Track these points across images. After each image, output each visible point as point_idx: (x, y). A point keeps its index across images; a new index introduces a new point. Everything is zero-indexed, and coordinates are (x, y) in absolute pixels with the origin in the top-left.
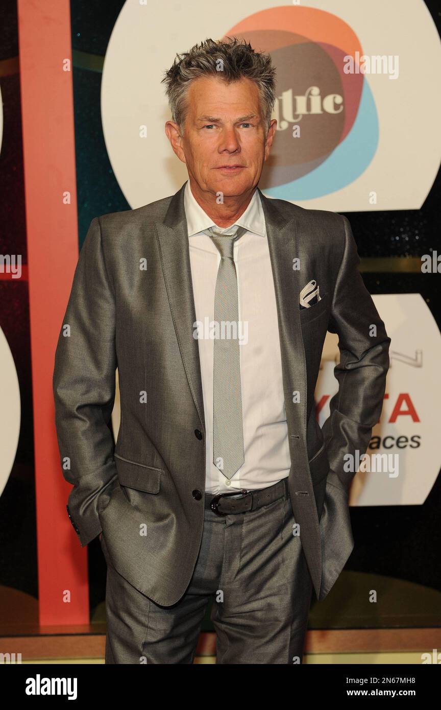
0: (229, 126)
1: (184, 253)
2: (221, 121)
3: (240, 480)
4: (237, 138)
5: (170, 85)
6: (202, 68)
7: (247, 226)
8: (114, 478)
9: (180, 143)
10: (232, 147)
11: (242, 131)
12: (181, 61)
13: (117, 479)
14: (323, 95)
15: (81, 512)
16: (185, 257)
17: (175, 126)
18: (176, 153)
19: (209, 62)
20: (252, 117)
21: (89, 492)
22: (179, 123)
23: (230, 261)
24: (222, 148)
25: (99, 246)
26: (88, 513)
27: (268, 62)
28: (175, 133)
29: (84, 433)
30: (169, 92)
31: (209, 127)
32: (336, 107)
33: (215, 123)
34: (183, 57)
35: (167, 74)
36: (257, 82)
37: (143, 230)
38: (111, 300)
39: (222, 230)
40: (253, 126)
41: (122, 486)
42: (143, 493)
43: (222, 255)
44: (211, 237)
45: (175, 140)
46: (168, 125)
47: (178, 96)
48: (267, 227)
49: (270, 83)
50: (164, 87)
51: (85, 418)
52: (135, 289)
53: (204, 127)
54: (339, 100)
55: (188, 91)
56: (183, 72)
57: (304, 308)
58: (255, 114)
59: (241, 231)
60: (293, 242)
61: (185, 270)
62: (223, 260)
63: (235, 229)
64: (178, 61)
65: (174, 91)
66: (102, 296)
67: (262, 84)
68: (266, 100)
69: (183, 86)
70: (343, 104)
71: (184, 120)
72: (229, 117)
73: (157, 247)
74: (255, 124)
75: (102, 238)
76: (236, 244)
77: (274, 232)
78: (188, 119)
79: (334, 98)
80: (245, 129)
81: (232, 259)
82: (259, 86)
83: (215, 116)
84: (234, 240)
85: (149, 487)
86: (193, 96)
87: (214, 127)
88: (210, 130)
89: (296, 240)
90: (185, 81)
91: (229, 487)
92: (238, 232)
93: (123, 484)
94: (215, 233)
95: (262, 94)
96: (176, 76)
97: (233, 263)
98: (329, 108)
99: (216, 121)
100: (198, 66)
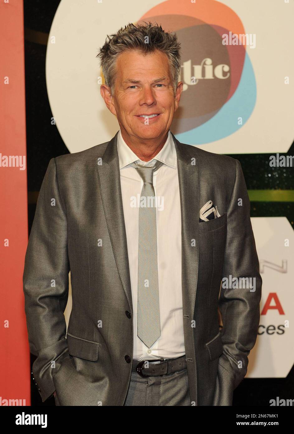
0: (147, 86)
1: (117, 181)
2: (140, 83)
3: (158, 350)
4: (153, 95)
5: (103, 58)
6: (126, 44)
7: (163, 161)
8: (66, 351)
9: (111, 101)
10: (149, 101)
11: (157, 90)
12: (110, 40)
13: (68, 351)
14: (214, 65)
15: (41, 375)
16: (117, 184)
17: (107, 88)
18: (109, 108)
19: (131, 39)
20: (164, 79)
21: (46, 361)
22: (110, 86)
23: (150, 186)
24: (142, 102)
25: (55, 178)
26: (45, 377)
27: (175, 39)
28: (107, 93)
29: (44, 317)
30: (102, 64)
31: (132, 87)
32: (224, 74)
33: (136, 84)
34: (111, 38)
35: (101, 50)
36: (167, 53)
37: (87, 166)
38: (64, 217)
39: (145, 163)
40: (165, 86)
41: (71, 356)
42: (85, 360)
43: (144, 181)
44: (137, 169)
45: (107, 98)
46: (103, 87)
47: (109, 66)
48: (178, 162)
49: (176, 54)
50: (98, 61)
51: (45, 306)
52: (81, 208)
53: (128, 87)
54: (227, 68)
55: (115, 61)
56: (112, 48)
57: (203, 221)
58: (167, 77)
59: (159, 164)
60: (196, 174)
61: (118, 193)
62: (145, 185)
63: (154, 163)
64: (108, 40)
65: (106, 62)
66: (57, 215)
67: (171, 55)
68: (174, 66)
69: (112, 58)
70: (229, 71)
71: (114, 83)
72: (146, 80)
73: (97, 177)
74: (166, 84)
75: (57, 172)
76: (155, 173)
77: (183, 166)
78: (117, 82)
79: (223, 67)
80: (159, 88)
81: (152, 184)
82: (169, 56)
83: (136, 79)
84: (154, 171)
85: (90, 357)
86: (120, 65)
87: (136, 87)
88: (133, 90)
89: (199, 172)
90: (114, 54)
91: (150, 355)
92: (156, 165)
93: (72, 354)
94: (139, 165)
95: (171, 63)
96: (107, 51)
97: (153, 187)
98: (219, 75)
99: (137, 82)
100: (123, 43)
